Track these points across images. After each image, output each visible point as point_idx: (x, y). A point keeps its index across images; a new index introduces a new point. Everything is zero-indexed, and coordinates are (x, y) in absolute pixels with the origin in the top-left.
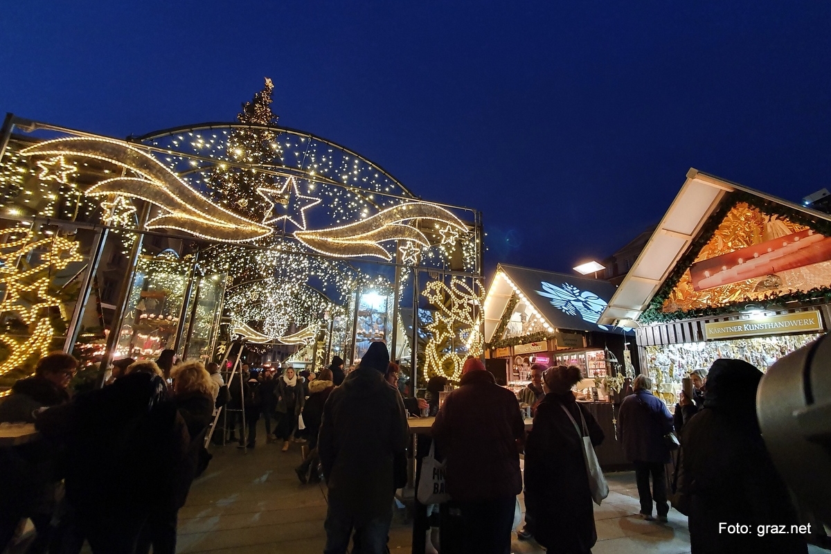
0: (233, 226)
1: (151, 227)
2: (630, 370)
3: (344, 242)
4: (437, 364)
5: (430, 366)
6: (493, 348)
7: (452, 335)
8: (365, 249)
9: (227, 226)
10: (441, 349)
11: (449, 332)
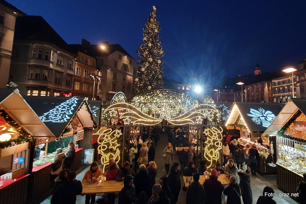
0: (153, 121)
1: (135, 124)
2: (272, 151)
3: (181, 121)
4: (208, 153)
5: (206, 153)
6: (235, 126)
7: (212, 144)
8: (186, 122)
9: (151, 121)
10: (209, 149)
11: (211, 143)
